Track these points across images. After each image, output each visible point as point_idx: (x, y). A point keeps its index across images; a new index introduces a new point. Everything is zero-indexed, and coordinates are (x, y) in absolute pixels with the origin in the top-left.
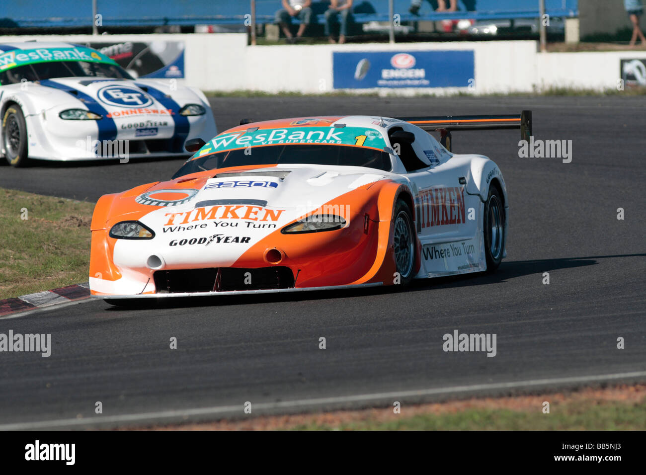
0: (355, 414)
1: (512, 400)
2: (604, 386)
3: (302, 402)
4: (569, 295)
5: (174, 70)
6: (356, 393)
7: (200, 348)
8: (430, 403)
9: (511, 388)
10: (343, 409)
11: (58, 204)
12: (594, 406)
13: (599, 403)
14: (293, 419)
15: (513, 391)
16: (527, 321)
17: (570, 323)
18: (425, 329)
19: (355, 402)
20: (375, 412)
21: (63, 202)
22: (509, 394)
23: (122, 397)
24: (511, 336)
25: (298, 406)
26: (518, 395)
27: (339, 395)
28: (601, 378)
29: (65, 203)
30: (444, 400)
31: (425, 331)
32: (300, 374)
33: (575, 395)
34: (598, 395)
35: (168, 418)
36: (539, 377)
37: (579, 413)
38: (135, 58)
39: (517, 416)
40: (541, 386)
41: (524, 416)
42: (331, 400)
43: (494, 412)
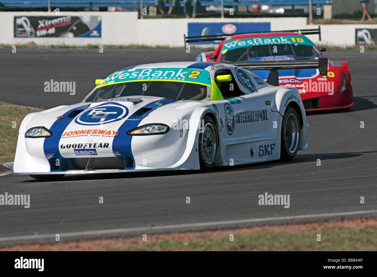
0: (197, 234)
1: (289, 226)
2: (343, 219)
3: (166, 227)
4: (324, 166)
5: (95, 33)
6: (198, 222)
7: (108, 195)
8: (241, 228)
9: (288, 220)
10: (191, 231)
11: (26, 110)
12: (337, 231)
13: (340, 229)
14: (161, 236)
15: (290, 222)
16: (299, 181)
17: (324, 182)
18: (239, 185)
19: (197, 227)
20: (209, 233)
21: (29, 109)
22: (287, 223)
23: (61, 223)
24: (289, 189)
25: (164, 229)
26: (292, 224)
27: (188, 223)
28: (341, 214)
29: (30, 109)
30: (249, 226)
31: (239, 186)
32: (166, 211)
33: (325, 224)
34: (339, 224)
35: (88, 235)
36: (304, 213)
37: (328, 234)
38: (72, 26)
39: (292, 236)
40: (306, 218)
41: (296, 236)
42: (183, 226)
43: (278, 234)
